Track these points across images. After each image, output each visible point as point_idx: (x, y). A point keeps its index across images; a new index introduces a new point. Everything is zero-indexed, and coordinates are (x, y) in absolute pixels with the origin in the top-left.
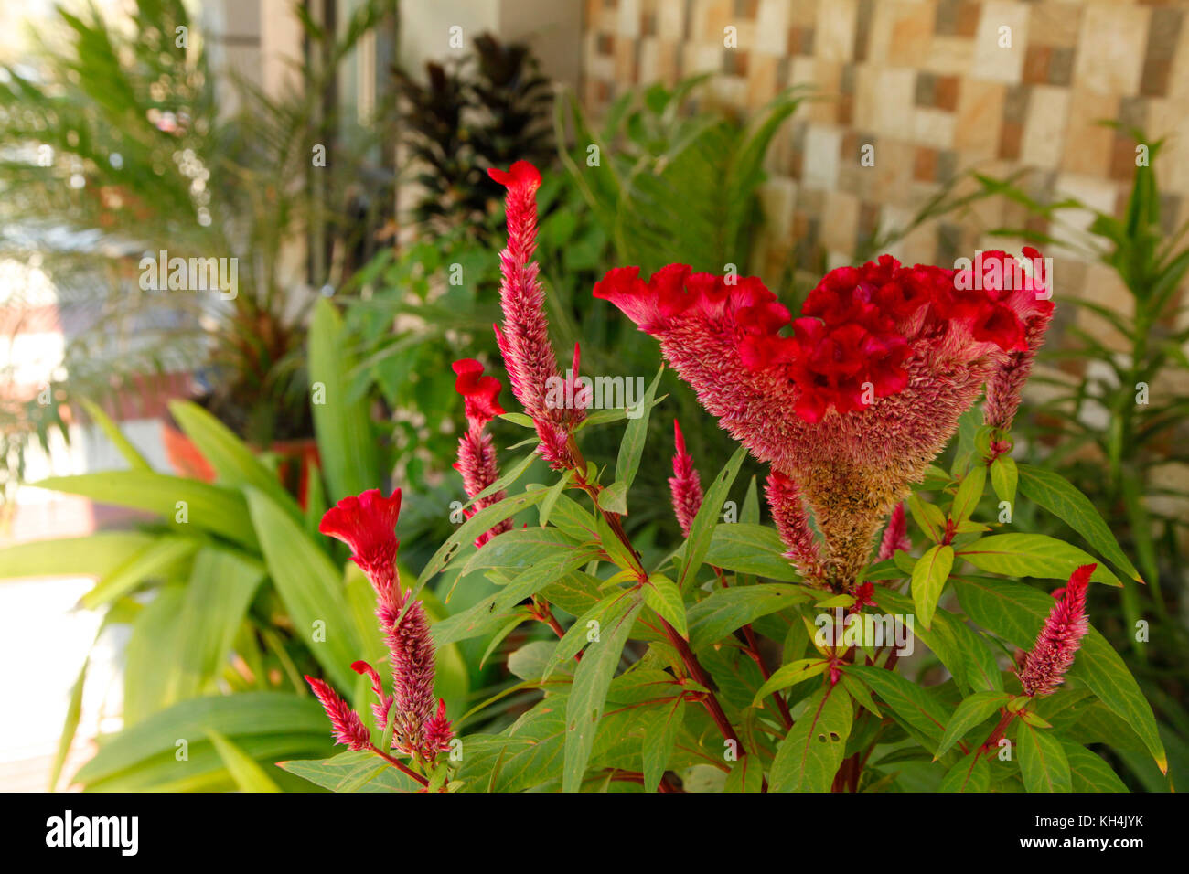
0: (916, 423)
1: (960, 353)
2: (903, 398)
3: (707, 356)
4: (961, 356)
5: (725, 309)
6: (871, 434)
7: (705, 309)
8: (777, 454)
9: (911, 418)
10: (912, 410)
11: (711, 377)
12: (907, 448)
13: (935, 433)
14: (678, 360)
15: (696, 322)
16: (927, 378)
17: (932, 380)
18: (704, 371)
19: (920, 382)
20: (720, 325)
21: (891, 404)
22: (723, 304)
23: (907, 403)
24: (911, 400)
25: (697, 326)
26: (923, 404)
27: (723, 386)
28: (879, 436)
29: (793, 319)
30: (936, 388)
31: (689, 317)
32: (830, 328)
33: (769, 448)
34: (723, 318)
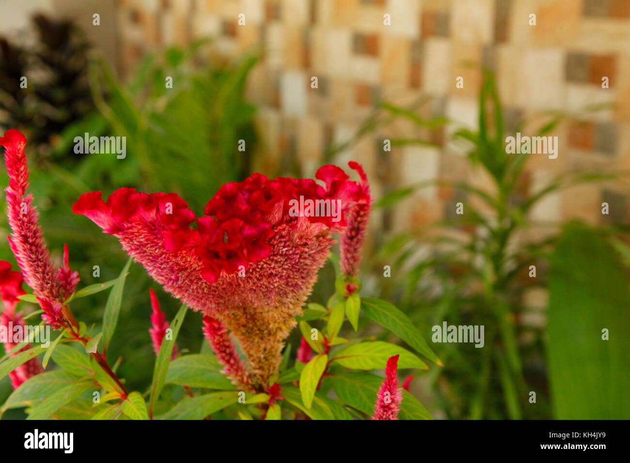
0: (289, 277)
1: (306, 231)
2: (276, 262)
3: (148, 246)
4: (308, 232)
5: (156, 214)
6: (261, 287)
7: (143, 215)
8: (204, 305)
9: (284, 274)
10: (284, 269)
11: (154, 259)
12: (286, 294)
13: (302, 282)
14: (132, 249)
15: (139, 224)
16: (290, 248)
17: (294, 249)
18: (149, 256)
19: (286, 251)
20: (154, 226)
21: (270, 267)
22: (154, 212)
23: (279, 265)
24: (282, 263)
25: (140, 227)
26: (290, 265)
27: (162, 264)
28: (266, 287)
29: (197, 218)
30: (297, 254)
31: (134, 222)
32: (221, 222)
33: (198, 302)
34: (155, 221)
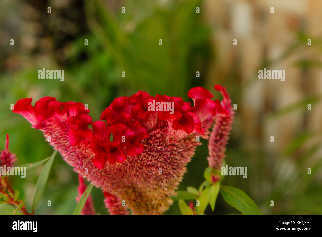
0: (163, 167)
1: (174, 136)
2: (153, 156)
3: (62, 139)
5: (67, 117)
6: (142, 173)
7: (58, 117)
8: (103, 184)
9: (159, 165)
10: (158, 162)
11: (66, 149)
12: (161, 180)
14: (52, 141)
15: (55, 123)
16: (163, 147)
17: (166, 148)
18: (63, 146)
19: (160, 148)
20: (65, 125)
21: (147, 159)
22: (66, 115)
23: (155, 158)
24: (157, 157)
25: (56, 125)
26: (163, 159)
27: (71, 152)
28: (146, 174)
29: (93, 122)
30: (169, 151)
31: (52, 121)
32: (109, 125)
33: (98, 181)
34: (66, 122)
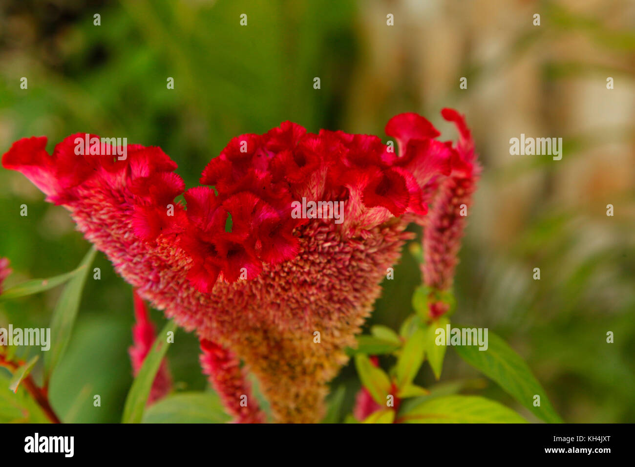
0: (333, 287)
1: (362, 219)
2: (313, 263)
3: (114, 227)
4: (364, 220)
5: (126, 179)
6: (288, 300)
7: (106, 179)
8: (200, 322)
9: (325, 283)
10: (324, 275)
11: (123, 247)
12: (328, 314)
13: (355, 297)
14: (90, 230)
15: (100, 192)
16: (335, 243)
17: (342, 245)
18: (115, 242)
19: (329, 247)
20: (122, 196)
21: (302, 270)
22: (124, 175)
23: (317, 268)
24: (322, 265)
25: (101, 197)
26: (334, 269)
27: (135, 256)
28: (297, 302)
29: (186, 190)
30: (347, 253)
31: (92, 188)
32: (223, 197)
33: (191, 317)
34: (124, 188)
